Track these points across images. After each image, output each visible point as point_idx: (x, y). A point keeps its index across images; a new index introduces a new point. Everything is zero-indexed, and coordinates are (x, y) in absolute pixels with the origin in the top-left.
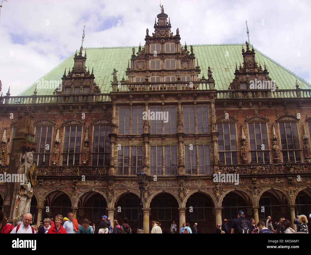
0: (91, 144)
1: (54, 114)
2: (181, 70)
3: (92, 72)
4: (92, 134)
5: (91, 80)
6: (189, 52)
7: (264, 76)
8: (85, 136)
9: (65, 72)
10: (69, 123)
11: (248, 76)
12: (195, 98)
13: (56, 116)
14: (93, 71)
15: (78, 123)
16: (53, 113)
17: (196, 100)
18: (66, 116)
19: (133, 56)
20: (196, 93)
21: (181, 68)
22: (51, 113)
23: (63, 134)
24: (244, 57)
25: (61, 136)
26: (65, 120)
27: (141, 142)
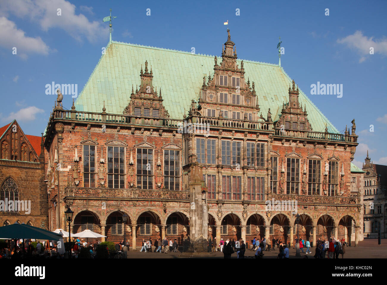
0: (163, 167)
1: (125, 135)
2: (244, 107)
3: (160, 94)
4: (163, 158)
5: (161, 103)
6: (250, 89)
7: (303, 117)
8: (157, 160)
9: (133, 90)
10: (141, 146)
11: (292, 116)
12: (258, 136)
13: (127, 137)
14: (160, 92)
15: (150, 146)
16: (123, 134)
17: (258, 138)
18: (137, 137)
19: (204, 86)
20: (259, 133)
21: (245, 105)
22: (122, 133)
23: (135, 156)
24: (290, 96)
25: (134, 158)
26: (137, 142)
27: (215, 171)
